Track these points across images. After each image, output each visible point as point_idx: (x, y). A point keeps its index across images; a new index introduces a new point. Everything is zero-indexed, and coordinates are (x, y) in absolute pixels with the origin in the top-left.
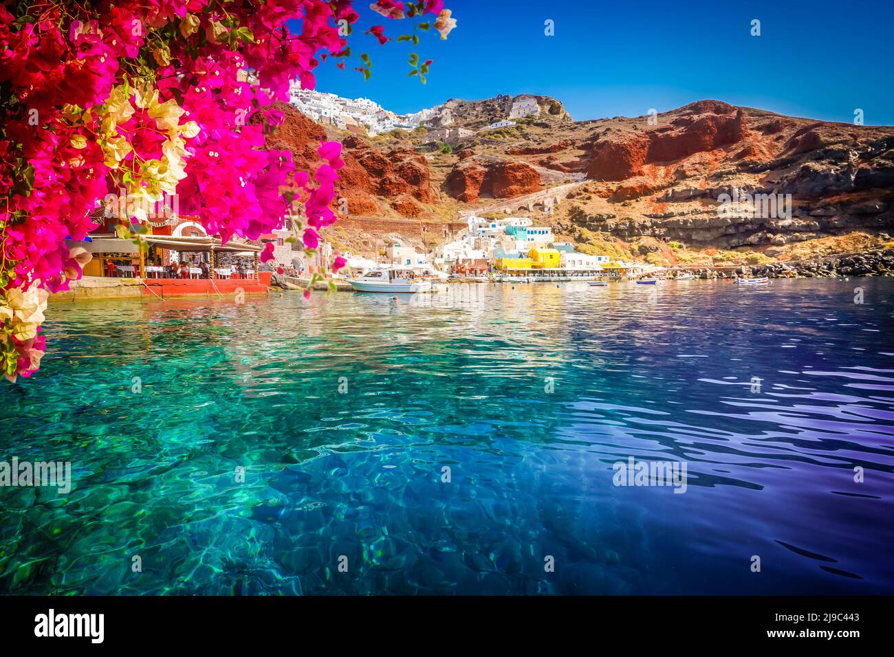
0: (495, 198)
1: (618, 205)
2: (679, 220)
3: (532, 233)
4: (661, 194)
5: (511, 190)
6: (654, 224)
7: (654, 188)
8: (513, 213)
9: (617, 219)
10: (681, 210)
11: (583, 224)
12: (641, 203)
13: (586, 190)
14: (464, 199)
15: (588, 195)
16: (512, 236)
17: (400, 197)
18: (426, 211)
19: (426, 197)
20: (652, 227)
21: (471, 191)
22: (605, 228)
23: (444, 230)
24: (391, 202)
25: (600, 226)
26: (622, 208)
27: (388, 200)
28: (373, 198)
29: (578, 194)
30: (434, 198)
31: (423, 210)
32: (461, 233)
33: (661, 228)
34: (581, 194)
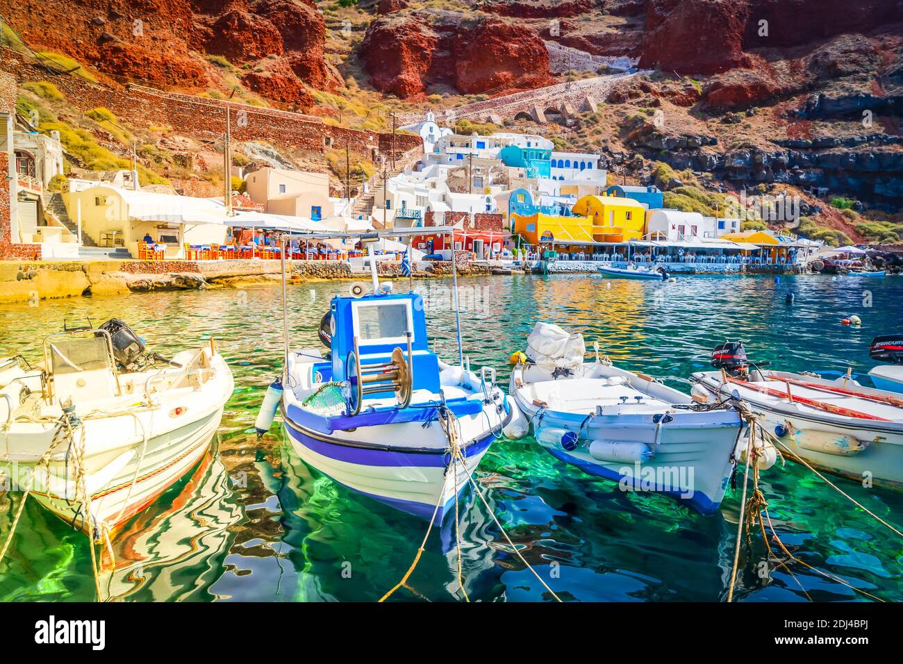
0: (462, 94)
1: (715, 123)
2: (847, 154)
3: (561, 164)
4: (794, 104)
5: (496, 78)
6: (793, 161)
7: (777, 91)
8: (506, 124)
9: (721, 147)
10: (845, 134)
11: (654, 154)
12: (759, 119)
13: (646, 89)
14: (399, 91)
15: (652, 98)
16: (522, 170)
17: (264, 63)
18: (325, 105)
19: (319, 77)
20: (790, 166)
21: (411, 75)
22: (699, 164)
23: (370, 147)
24: (243, 73)
25: (690, 158)
26: (723, 127)
27: (235, 69)
28: (199, 59)
29: (631, 95)
30: (332, 84)
31: (318, 102)
32: (410, 157)
33: (808, 168)
34: (638, 96)
